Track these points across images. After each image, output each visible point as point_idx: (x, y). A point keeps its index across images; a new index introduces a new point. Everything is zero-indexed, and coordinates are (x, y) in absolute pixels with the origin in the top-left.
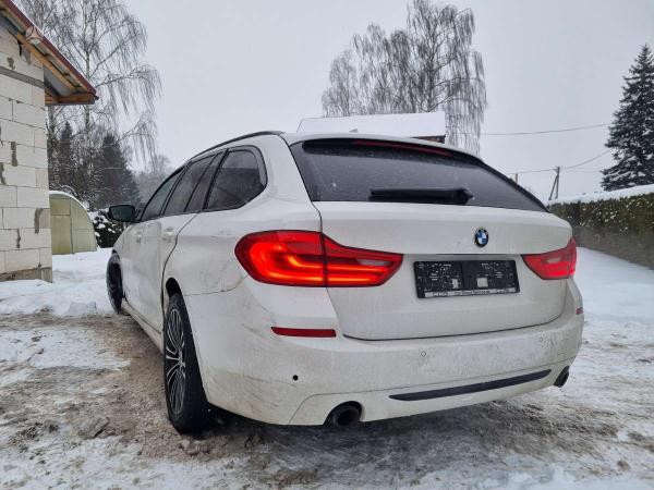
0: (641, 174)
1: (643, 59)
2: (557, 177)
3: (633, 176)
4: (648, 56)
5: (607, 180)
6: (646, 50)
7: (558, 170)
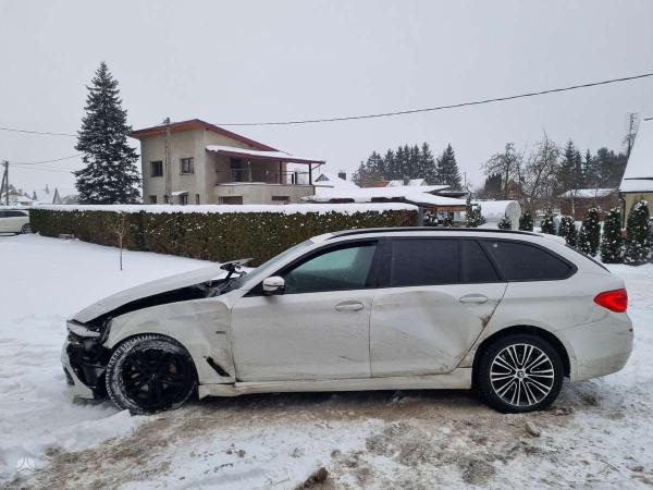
0: (113, 179)
1: (102, 74)
2: (6, 173)
3: (107, 180)
4: (107, 73)
5: (82, 182)
6: (104, 66)
7: (6, 164)
